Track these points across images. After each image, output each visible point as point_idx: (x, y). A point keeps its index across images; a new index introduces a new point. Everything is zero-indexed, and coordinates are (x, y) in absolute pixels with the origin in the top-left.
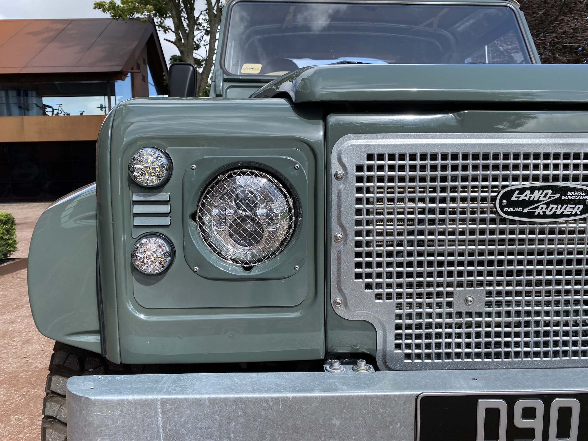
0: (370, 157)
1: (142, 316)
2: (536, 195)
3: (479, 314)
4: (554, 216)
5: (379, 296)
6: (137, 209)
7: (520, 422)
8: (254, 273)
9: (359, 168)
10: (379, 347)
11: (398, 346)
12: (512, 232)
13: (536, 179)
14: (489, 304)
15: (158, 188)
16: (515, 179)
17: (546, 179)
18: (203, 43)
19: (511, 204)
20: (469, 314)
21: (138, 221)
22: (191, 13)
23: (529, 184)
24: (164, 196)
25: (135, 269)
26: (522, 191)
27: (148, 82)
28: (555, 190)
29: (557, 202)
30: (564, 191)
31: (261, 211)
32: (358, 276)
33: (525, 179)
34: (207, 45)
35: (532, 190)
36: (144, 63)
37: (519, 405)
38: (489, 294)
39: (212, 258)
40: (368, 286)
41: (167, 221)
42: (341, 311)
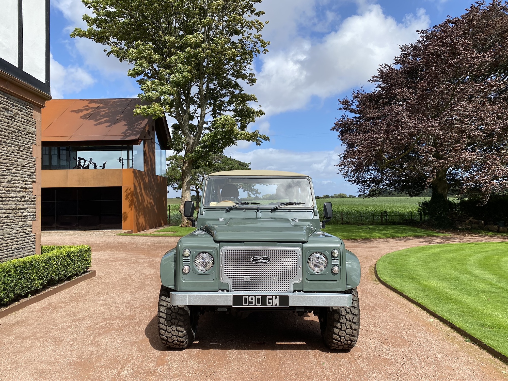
0: (227, 251)
1: (184, 281)
2: (259, 258)
3: (249, 282)
4: (262, 262)
5: (229, 278)
6: (184, 260)
7: (250, 300)
8: (205, 273)
9: (225, 253)
10: (229, 289)
11: (233, 288)
12: (255, 265)
13: (259, 255)
14: (251, 280)
15: (188, 257)
16: (255, 255)
17: (261, 255)
18: (196, 115)
19: (254, 260)
20: (247, 282)
21: (184, 263)
22: (188, 96)
23: (257, 256)
24: (189, 258)
25: (183, 272)
26: (256, 258)
27: (155, 142)
28: (262, 257)
29: (263, 260)
30: (264, 258)
31: (207, 261)
32: (225, 274)
33: (257, 255)
34: (199, 117)
35: (258, 257)
36: (153, 130)
37: (250, 297)
38: (251, 278)
39: (197, 270)
40: (227, 276)
41: (189, 263)
42: (222, 281)
